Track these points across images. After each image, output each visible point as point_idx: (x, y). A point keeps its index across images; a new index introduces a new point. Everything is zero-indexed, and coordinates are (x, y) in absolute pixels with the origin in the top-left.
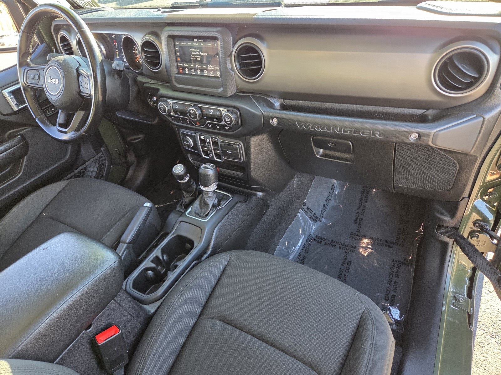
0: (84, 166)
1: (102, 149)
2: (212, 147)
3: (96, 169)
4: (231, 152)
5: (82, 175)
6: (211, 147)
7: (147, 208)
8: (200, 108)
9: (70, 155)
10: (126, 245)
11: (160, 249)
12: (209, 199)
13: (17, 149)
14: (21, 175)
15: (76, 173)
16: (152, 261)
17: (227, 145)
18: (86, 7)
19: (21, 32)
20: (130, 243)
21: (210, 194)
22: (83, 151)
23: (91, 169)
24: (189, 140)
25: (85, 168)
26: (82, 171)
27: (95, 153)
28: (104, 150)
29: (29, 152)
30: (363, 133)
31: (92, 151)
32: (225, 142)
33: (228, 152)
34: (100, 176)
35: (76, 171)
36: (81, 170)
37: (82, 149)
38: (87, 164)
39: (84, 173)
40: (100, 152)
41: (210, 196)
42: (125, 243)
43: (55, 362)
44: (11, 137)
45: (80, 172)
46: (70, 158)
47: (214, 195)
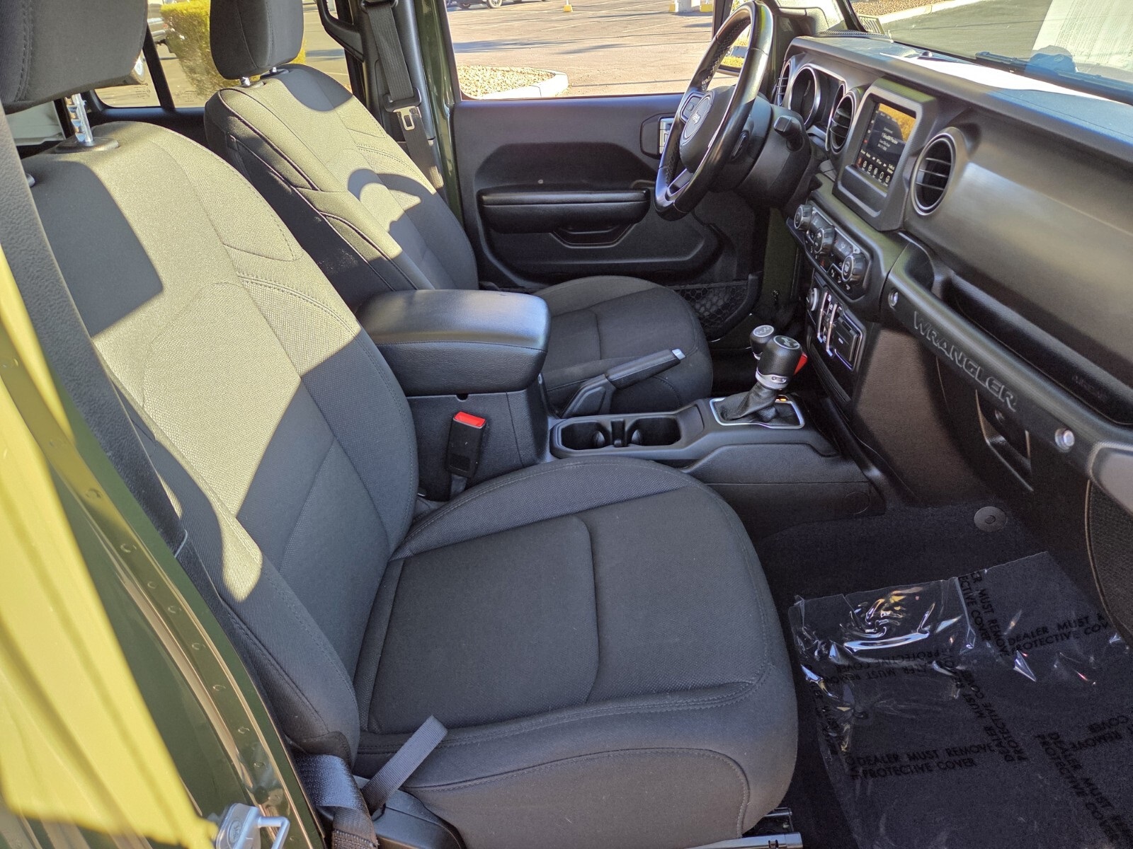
0: (705, 286)
1: (750, 277)
2: (831, 323)
3: (721, 303)
4: (842, 342)
5: (693, 297)
6: (829, 321)
7: (671, 356)
8: (835, 235)
9: (696, 256)
10: (606, 380)
11: (637, 419)
12: (757, 399)
13: (631, 206)
14: (616, 247)
15: (688, 290)
16: (613, 424)
17: (845, 326)
18: (869, 30)
19: (714, 38)
20: (612, 382)
21: (764, 394)
22: (719, 265)
23: (715, 300)
24: (813, 295)
25: (705, 292)
26: (698, 292)
27: (735, 277)
28: (752, 280)
29: (644, 220)
30: (991, 383)
31: (734, 270)
32: (846, 320)
33: (840, 339)
34: (719, 316)
35: (689, 287)
36: (697, 289)
37: (720, 259)
38: (712, 285)
39: (698, 297)
40: (744, 279)
41: (760, 394)
42: (607, 377)
43: (408, 398)
44: (636, 188)
45: (693, 291)
46: (692, 260)
47: (769, 398)
